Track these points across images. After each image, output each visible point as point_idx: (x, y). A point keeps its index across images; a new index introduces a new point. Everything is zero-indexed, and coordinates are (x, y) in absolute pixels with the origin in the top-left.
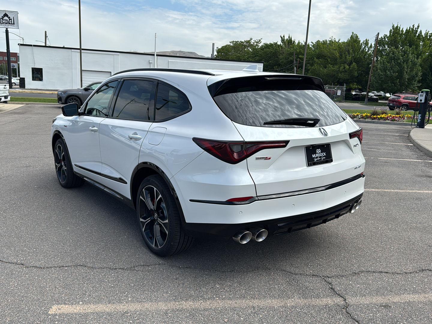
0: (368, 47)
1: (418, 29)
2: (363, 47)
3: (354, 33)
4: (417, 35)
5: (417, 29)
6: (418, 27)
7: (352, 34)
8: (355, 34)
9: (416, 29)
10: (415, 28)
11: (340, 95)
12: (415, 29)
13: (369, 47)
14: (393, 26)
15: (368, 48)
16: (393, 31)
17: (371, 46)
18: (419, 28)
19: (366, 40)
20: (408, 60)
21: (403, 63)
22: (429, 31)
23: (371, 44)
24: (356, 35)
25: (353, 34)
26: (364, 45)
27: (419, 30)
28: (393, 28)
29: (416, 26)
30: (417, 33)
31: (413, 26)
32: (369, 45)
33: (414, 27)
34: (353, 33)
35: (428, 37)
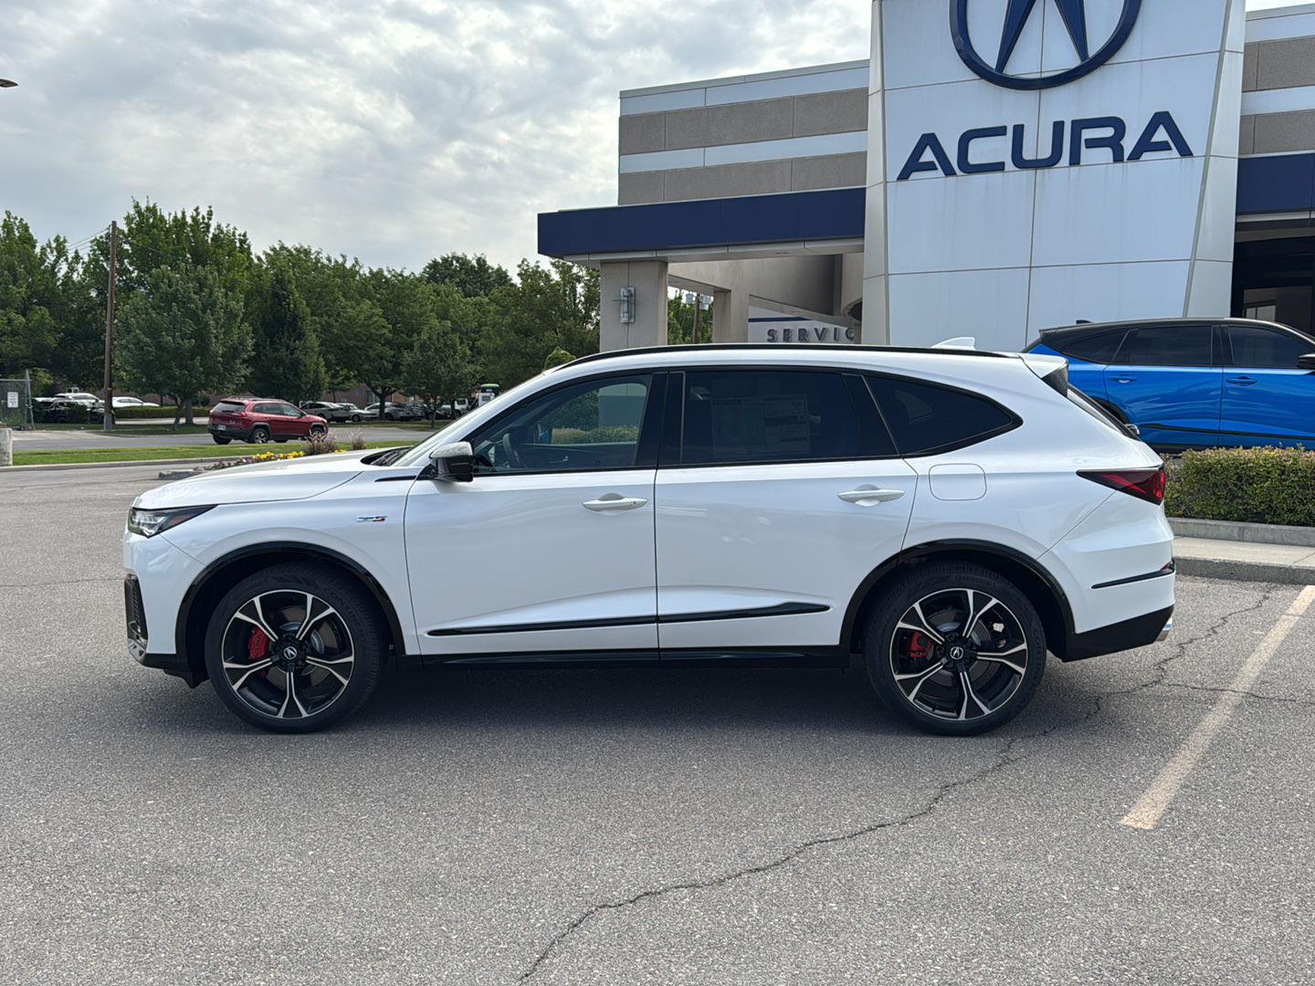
0: (66, 260)
1: (210, 219)
2: (53, 258)
3: (13, 215)
4: (211, 235)
5: (206, 221)
6: (210, 213)
7: (5, 217)
8: (16, 218)
9: (203, 218)
10: (200, 217)
11: (16, 405)
12: (201, 221)
13: (70, 260)
14: (137, 206)
15: (70, 264)
16: (138, 219)
17: (77, 258)
18: (213, 217)
19: (57, 240)
20: (214, 304)
21: (204, 311)
22: (235, 229)
23: (76, 252)
24: (20, 222)
25: (9, 217)
26: (52, 252)
27: (213, 224)
28: (139, 212)
29: (203, 212)
30: (208, 231)
31: (197, 210)
32: (71, 255)
33: (198, 214)
34: (8, 214)
35: (238, 245)
